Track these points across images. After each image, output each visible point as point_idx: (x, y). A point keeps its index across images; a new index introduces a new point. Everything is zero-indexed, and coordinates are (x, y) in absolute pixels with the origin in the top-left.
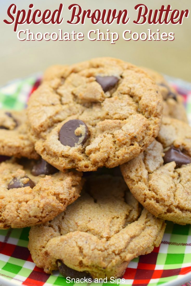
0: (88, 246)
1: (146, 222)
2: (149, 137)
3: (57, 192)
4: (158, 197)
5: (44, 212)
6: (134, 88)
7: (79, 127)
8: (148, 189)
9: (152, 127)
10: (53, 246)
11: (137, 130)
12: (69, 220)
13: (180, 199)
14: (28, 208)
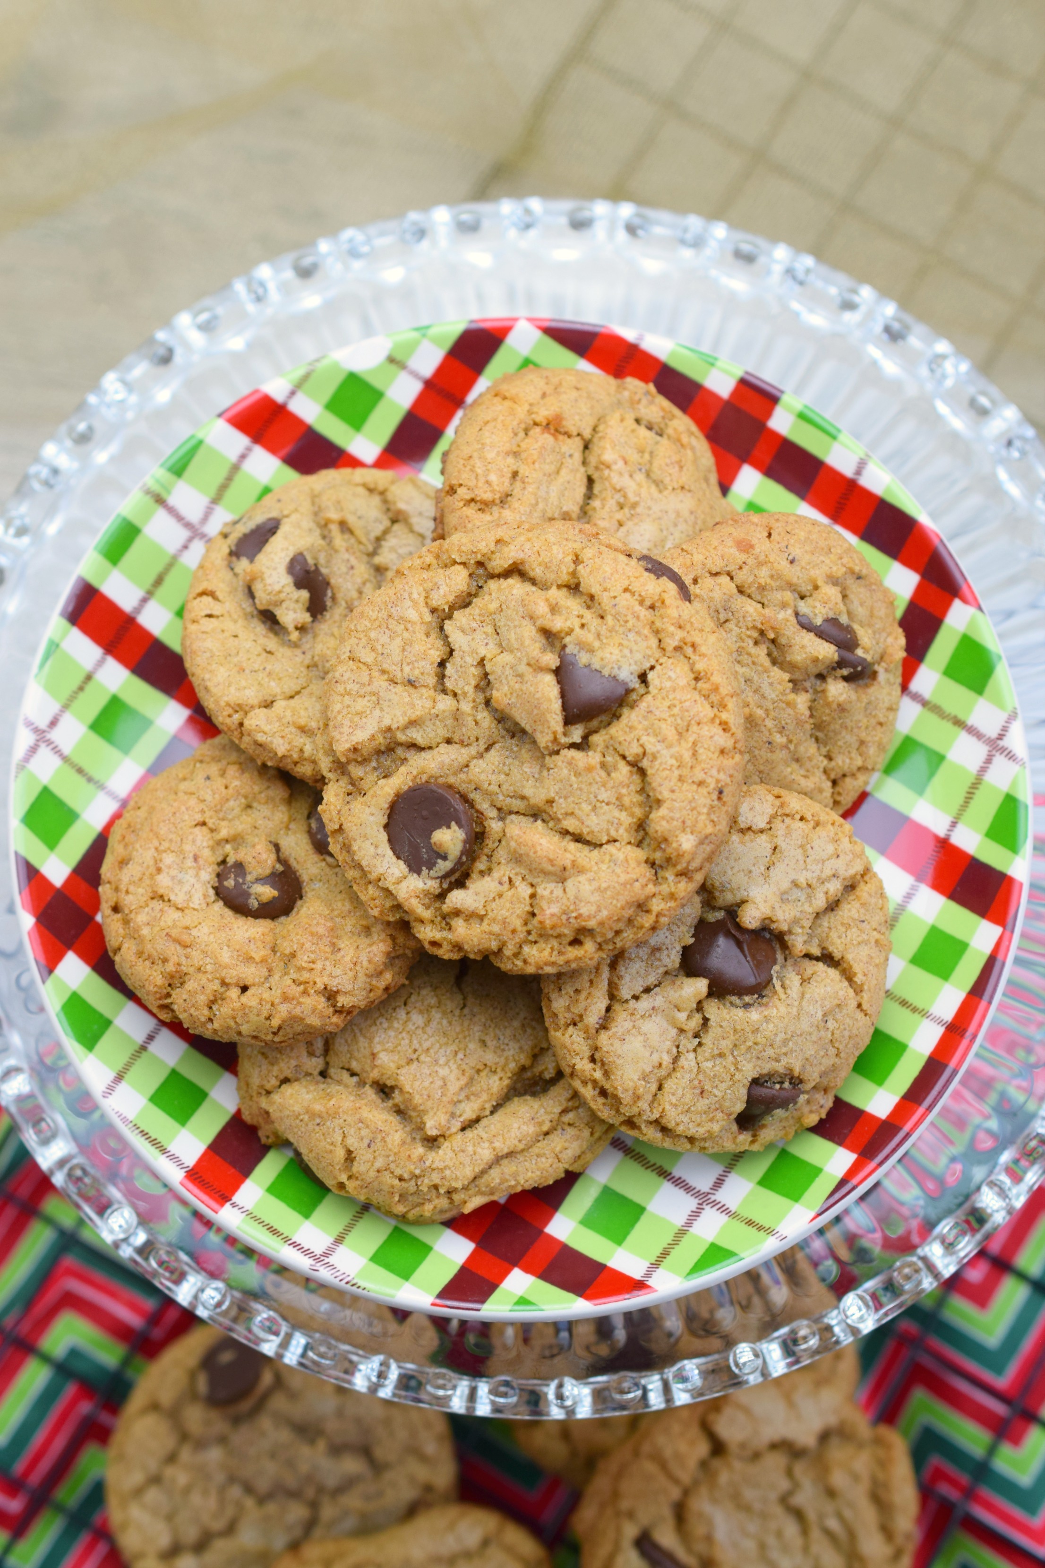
0: (369, 1156)
1: (565, 1111)
2: (635, 934)
3: (333, 984)
4: (607, 1086)
5: (281, 1033)
6: (654, 757)
7: (449, 827)
8: (588, 1054)
9: (657, 905)
10: (287, 1113)
11: (605, 913)
12: (358, 1034)
13: (668, 1107)
14: (240, 1014)
